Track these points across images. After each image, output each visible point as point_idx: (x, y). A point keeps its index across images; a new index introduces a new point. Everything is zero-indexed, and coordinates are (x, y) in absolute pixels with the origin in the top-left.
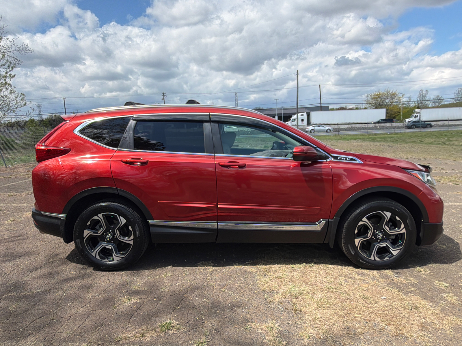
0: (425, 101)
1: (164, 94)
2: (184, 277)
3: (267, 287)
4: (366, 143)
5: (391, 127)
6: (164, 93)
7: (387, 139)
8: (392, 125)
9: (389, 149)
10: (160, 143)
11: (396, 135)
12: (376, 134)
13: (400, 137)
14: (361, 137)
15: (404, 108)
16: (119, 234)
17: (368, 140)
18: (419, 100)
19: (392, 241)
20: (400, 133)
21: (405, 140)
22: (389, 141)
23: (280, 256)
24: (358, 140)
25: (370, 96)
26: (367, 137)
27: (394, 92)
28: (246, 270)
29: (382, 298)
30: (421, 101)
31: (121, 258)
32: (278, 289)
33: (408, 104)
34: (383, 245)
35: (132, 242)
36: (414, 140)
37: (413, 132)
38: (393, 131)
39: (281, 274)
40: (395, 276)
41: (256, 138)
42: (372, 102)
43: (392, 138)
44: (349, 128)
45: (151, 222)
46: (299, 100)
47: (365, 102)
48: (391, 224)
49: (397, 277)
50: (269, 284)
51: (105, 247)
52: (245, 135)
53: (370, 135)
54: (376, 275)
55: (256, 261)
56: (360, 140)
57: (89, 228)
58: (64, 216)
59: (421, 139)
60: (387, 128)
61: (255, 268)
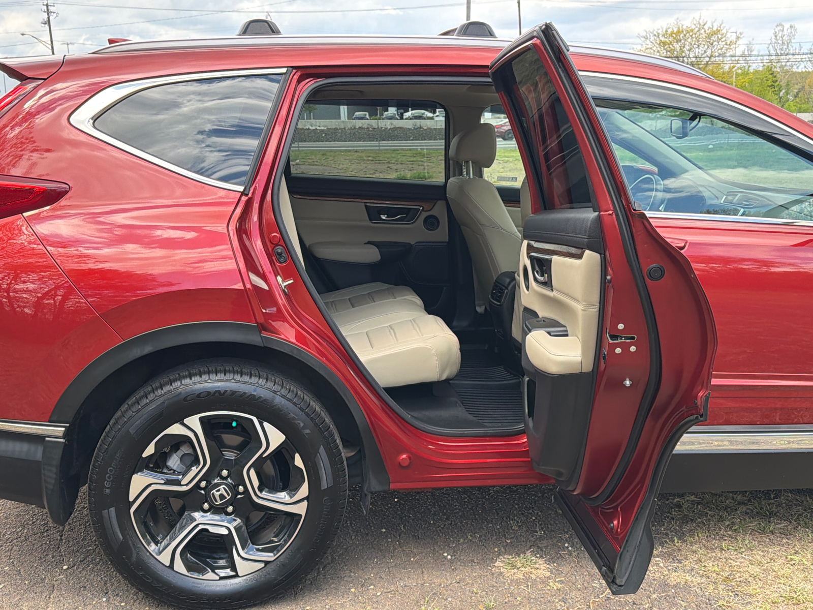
0: (788, 57)
1: (47, 5)
16: (256, 483)
18: (773, 52)
25: (652, 38)
27: (715, 29)
30: (777, 55)
31: (262, 565)
33: (747, 62)
35: (301, 509)
41: (350, 151)
51: (207, 530)
57: (148, 468)
58: (60, 430)
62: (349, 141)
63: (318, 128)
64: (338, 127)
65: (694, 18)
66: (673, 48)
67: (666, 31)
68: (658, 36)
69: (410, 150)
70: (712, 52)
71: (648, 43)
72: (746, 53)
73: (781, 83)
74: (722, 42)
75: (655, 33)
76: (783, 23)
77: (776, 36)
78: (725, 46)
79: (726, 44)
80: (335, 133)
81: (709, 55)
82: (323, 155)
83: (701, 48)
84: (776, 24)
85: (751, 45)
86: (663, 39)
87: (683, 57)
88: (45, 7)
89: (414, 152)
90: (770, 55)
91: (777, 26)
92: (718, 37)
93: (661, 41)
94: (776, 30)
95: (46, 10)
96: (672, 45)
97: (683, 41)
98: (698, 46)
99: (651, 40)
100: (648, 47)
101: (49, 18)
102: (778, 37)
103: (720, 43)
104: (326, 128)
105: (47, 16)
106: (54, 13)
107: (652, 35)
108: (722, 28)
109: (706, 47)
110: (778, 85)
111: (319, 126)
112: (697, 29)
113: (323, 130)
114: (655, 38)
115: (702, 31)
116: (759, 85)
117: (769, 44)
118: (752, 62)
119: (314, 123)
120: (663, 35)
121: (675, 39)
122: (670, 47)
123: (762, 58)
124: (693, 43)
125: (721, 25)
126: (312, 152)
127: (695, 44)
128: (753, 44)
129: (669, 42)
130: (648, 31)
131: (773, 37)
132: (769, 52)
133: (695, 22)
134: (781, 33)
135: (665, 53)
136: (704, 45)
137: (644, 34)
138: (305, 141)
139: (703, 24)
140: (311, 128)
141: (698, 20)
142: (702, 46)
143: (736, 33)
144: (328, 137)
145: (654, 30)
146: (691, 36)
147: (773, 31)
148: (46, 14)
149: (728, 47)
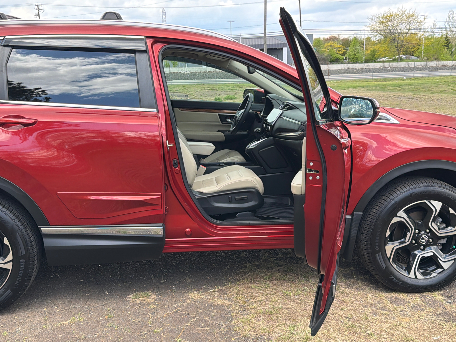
1: (38, 6)
2: (107, 321)
3: (250, 330)
4: (372, 93)
5: (407, 67)
6: (39, 4)
7: (404, 87)
8: (408, 64)
9: (409, 102)
10: (40, 88)
11: (416, 81)
12: (385, 80)
13: (423, 84)
14: (364, 84)
15: (427, 39)
17: (374, 88)
18: (447, 26)
19: (441, 247)
20: (422, 77)
21: (430, 89)
22: (406, 90)
23: (264, 276)
24: (359, 88)
26: (372, 83)
27: (411, 14)
28: (212, 303)
29: (434, 338)
30: (450, 28)
32: (269, 333)
33: (433, 32)
34: (428, 253)
36: (444, 88)
37: (441, 76)
38: (411, 74)
39: (271, 307)
40: (448, 302)
41: (200, 85)
42: (379, 29)
43: (410, 85)
44: (345, 69)
45: (45, 230)
46: (267, 23)
47: (369, 29)
48: (440, 220)
49: (450, 303)
50: (252, 325)
52: (181, 79)
53: (376, 80)
54: (419, 300)
55: (227, 286)
56: (363, 89)
59: (454, 87)
60: (402, 70)
61: (226, 299)
62: (203, 79)
63: (185, 72)
64: (197, 71)
65: (399, 8)
66: (387, 25)
67: (384, 15)
68: (379, 18)
69: (233, 84)
70: (410, 27)
71: (373, 22)
72: (433, 27)
73: (452, 44)
74: (416, 21)
75: (377, 16)
76: (453, 10)
77: (449, 18)
78: (417, 23)
79: (418, 22)
80: (195, 75)
81: (408, 29)
82: (183, 87)
83: (403, 25)
84: (449, 11)
85: (435, 23)
86: (382, 20)
87: (393, 30)
88: (37, 6)
89: (235, 85)
90: (446, 28)
91: (450, 12)
92: (413, 18)
93: (381, 21)
94: (449, 14)
95: (37, 8)
96: (387, 23)
97: (393, 21)
98: (402, 23)
99: (375, 20)
100: (373, 24)
101: (39, 13)
102: (450, 18)
103: (414, 22)
104: (190, 72)
105: (38, 12)
106: (42, 10)
107: (375, 18)
108: (415, 13)
109: (406, 24)
110: (451, 45)
111: (186, 71)
112: (400, 14)
113: (188, 73)
114: (377, 19)
115: (404, 15)
116: (437, 45)
117: (445, 22)
118: (436, 32)
119: (184, 70)
120: (382, 18)
121: (388, 19)
122: (385, 24)
123: (441, 29)
124: (399, 22)
125: (414, 11)
126: (178, 86)
127: (400, 22)
128: (436, 22)
129: (385, 22)
130: (373, 15)
131: (448, 18)
132: (445, 26)
133: (399, 10)
134: (452, 16)
135: (383, 28)
136: (405, 23)
137: (371, 17)
138: (178, 79)
139: (404, 11)
140: (182, 72)
141: (401, 9)
142: (404, 23)
143: (424, 16)
144: (191, 77)
145: (377, 15)
146: (398, 18)
147: (448, 15)
148: (37, 10)
149: (419, 24)
